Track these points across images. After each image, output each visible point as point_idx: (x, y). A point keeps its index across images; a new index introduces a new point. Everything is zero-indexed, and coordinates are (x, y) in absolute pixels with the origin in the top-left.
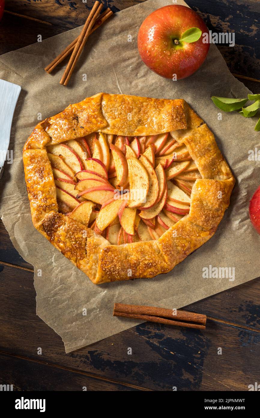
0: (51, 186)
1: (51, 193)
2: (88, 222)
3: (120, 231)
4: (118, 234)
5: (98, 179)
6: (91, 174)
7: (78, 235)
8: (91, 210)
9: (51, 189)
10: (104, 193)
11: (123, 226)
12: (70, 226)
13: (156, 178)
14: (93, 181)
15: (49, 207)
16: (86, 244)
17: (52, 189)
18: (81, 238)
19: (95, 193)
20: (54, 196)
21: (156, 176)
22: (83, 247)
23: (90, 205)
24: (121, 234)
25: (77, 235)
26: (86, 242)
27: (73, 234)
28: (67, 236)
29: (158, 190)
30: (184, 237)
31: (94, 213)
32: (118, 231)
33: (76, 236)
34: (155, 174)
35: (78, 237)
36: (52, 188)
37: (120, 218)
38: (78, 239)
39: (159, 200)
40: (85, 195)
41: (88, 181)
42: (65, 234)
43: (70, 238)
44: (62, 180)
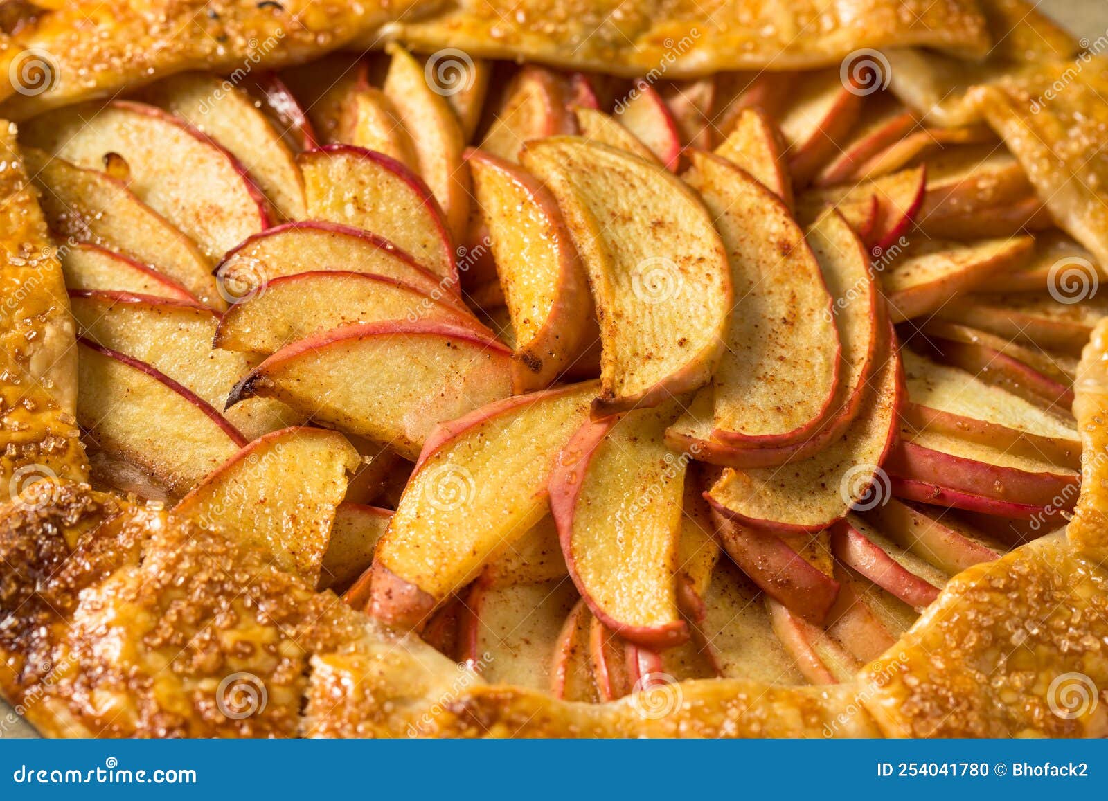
0: (39, 315)
1: (34, 366)
2: (314, 559)
3: (569, 628)
4: (550, 656)
5: (393, 275)
6: (341, 244)
7: (242, 626)
8: (342, 486)
9: (39, 337)
10: (440, 358)
11: (590, 583)
12: (179, 559)
13: (815, 277)
14: (354, 286)
15: (20, 456)
16: (304, 702)
17: (47, 339)
18: (261, 654)
19: (369, 354)
20: (56, 396)
21: (810, 264)
22: (282, 719)
23: (331, 455)
24: (573, 651)
25: (233, 626)
26: (302, 681)
27: (198, 625)
28: (152, 633)
29: (835, 348)
30: (1065, 645)
31: (360, 521)
32: (551, 637)
33: (228, 639)
34: (804, 247)
35: (245, 643)
36: (49, 331)
37: (564, 521)
38: (246, 656)
39: (845, 417)
40: (294, 372)
41: (313, 283)
42: (142, 618)
43: (176, 648)
44: (116, 301)
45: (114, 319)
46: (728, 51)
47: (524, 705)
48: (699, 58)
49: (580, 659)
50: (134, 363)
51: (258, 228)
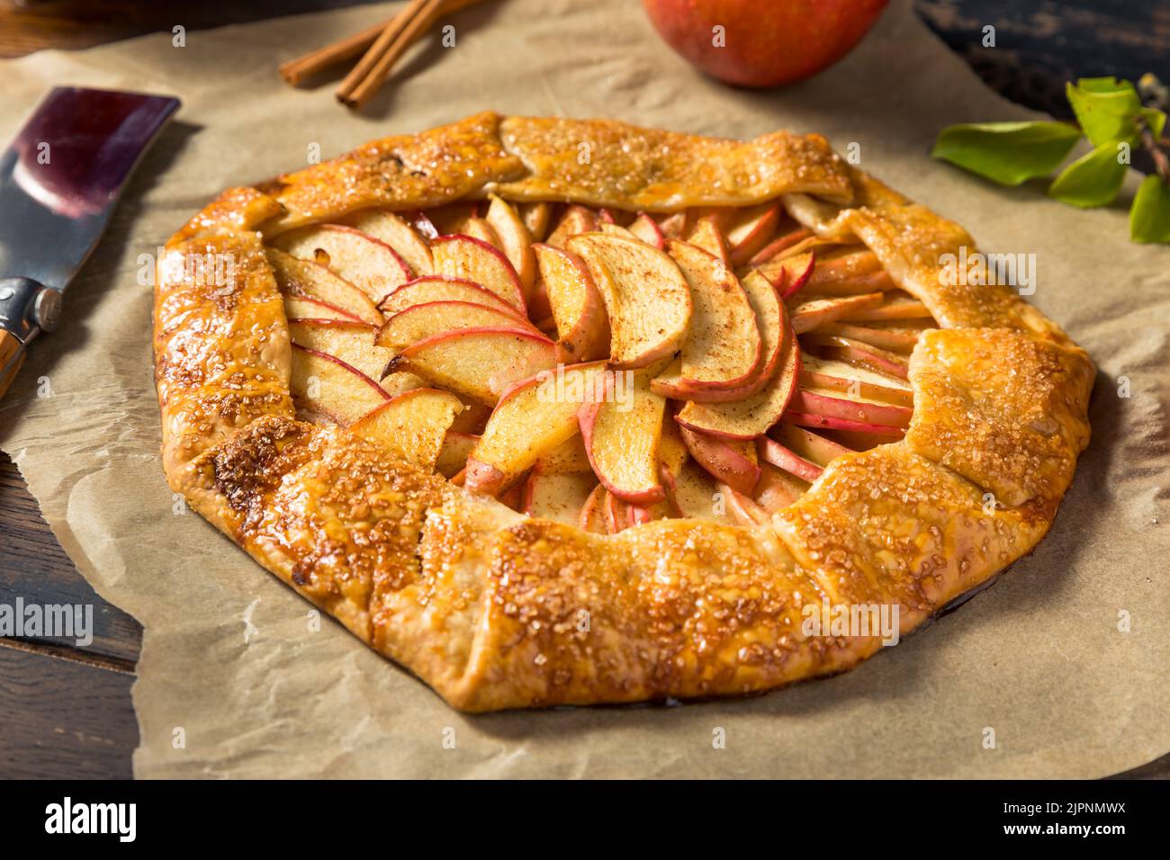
0: (267, 327)
1: (263, 357)
2: (432, 459)
3: (592, 497)
4: (579, 514)
5: (485, 303)
6: (453, 288)
7: (382, 492)
8: (451, 419)
9: (267, 340)
10: (513, 347)
11: (603, 470)
12: (345, 454)
13: (745, 302)
14: (460, 309)
15: (251, 404)
16: (421, 535)
17: (271, 341)
18: (394, 507)
19: (468, 345)
20: (277, 373)
21: (742, 295)
22: (406, 544)
23: (445, 405)
24: (593, 510)
25: (377, 491)
26: (420, 524)
27: (355, 491)
28: (326, 495)
29: (757, 340)
30: (905, 498)
31: (462, 442)
32: (580, 505)
33: (373, 500)
34: (738, 286)
35: (384, 501)
36: (273, 337)
37: (587, 432)
38: (384, 508)
39: (764, 377)
40: (422, 354)
41: (436, 308)
42: (320, 487)
43: (341, 504)
44: (316, 324)
45: (315, 334)
46: (693, 194)
47: (558, 530)
48: (676, 199)
49: (598, 515)
50: (326, 356)
51: (404, 282)
